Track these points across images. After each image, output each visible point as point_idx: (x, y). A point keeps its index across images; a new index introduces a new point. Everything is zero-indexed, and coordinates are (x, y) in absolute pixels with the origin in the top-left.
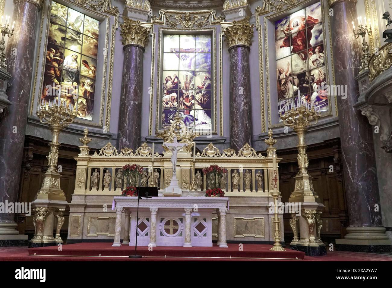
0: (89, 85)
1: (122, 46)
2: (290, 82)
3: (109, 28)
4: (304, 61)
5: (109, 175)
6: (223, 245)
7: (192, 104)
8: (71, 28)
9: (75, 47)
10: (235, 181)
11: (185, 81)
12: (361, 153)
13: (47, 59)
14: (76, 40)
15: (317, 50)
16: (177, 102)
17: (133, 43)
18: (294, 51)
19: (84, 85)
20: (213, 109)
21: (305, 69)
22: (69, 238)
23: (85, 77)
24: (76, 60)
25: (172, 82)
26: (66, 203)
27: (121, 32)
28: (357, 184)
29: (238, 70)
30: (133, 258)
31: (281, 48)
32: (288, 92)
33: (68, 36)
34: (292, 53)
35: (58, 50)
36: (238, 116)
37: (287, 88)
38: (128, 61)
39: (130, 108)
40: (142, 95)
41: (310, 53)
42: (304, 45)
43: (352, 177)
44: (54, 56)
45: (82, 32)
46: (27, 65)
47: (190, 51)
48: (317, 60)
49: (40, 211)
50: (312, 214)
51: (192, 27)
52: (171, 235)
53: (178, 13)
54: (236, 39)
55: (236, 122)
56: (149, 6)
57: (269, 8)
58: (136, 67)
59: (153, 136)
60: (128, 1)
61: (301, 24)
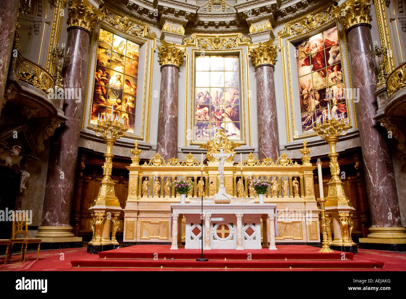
0: (130, 101)
1: (160, 66)
2: (311, 97)
3: (148, 51)
4: (324, 78)
5: (158, 183)
6: (273, 248)
7: (223, 117)
8: (116, 52)
9: (119, 68)
11: (216, 96)
12: (380, 160)
13: (96, 79)
14: (120, 62)
15: (335, 68)
16: (209, 115)
17: (169, 63)
18: (314, 69)
19: (126, 101)
20: (242, 122)
21: (325, 85)
22: (124, 240)
23: (127, 94)
24: (119, 79)
25: (204, 98)
26: (120, 208)
27: (159, 54)
28: (378, 188)
29: (264, 87)
30: (200, 261)
31: (302, 66)
32: (310, 106)
33: (113, 58)
34: (313, 71)
35: (105, 71)
36: (266, 128)
37: (309, 102)
38: (165, 79)
39: (168, 122)
40: (178, 110)
41: (329, 71)
42: (323, 64)
43: (374, 182)
44: (101, 76)
45: (125, 55)
46: (80, 85)
47: (219, 69)
48: (335, 77)
49: (99, 216)
50: (345, 217)
51: (221, 49)
52: (223, 239)
53: (208, 36)
54: (262, 59)
55: (264, 133)
56: (183, 31)
57: (290, 32)
58: (172, 85)
59: (189, 147)
60: (165, 27)
61: (320, 45)
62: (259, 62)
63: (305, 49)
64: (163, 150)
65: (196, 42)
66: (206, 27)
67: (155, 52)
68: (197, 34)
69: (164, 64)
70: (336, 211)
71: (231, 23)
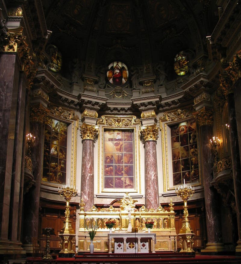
0: (63, 164)
1: (81, 139)
2: (179, 163)
6: (154, 252)
7: (123, 174)
8: (54, 131)
10: (155, 224)
11: (118, 159)
12: (213, 207)
15: (194, 146)
16: (113, 172)
17: (88, 138)
19: (61, 164)
20: (135, 177)
24: (56, 149)
25: (110, 160)
27: (81, 131)
28: (211, 222)
29: (150, 155)
31: (175, 142)
33: (53, 135)
34: (181, 146)
37: (178, 166)
38: (86, 149)
39: (88, 178)
41: (190, 148)
42: (187, 142)
43: (209, 219)
44: (46, 148)
45: (59, 132)
48: (194, 152)
49: (66, 239)
50: (189, 238)
51: (122, 126)
52: (131, 249)
53: (113, 117)
54: (149, 136)
55: (149, 186)
56: (97, 115)
57: (167, 118)
58: (90, 153)
59: (101, 194)
60: (86, 113)
62: (147, 138)
63: (177, 130)
64: (85, 197)
65: (104, 122)
66: (112, 111)
67: (78, 129)
68: (105, 116)
69: (84, 138)
70: (185, 235)
71: (129, 109)
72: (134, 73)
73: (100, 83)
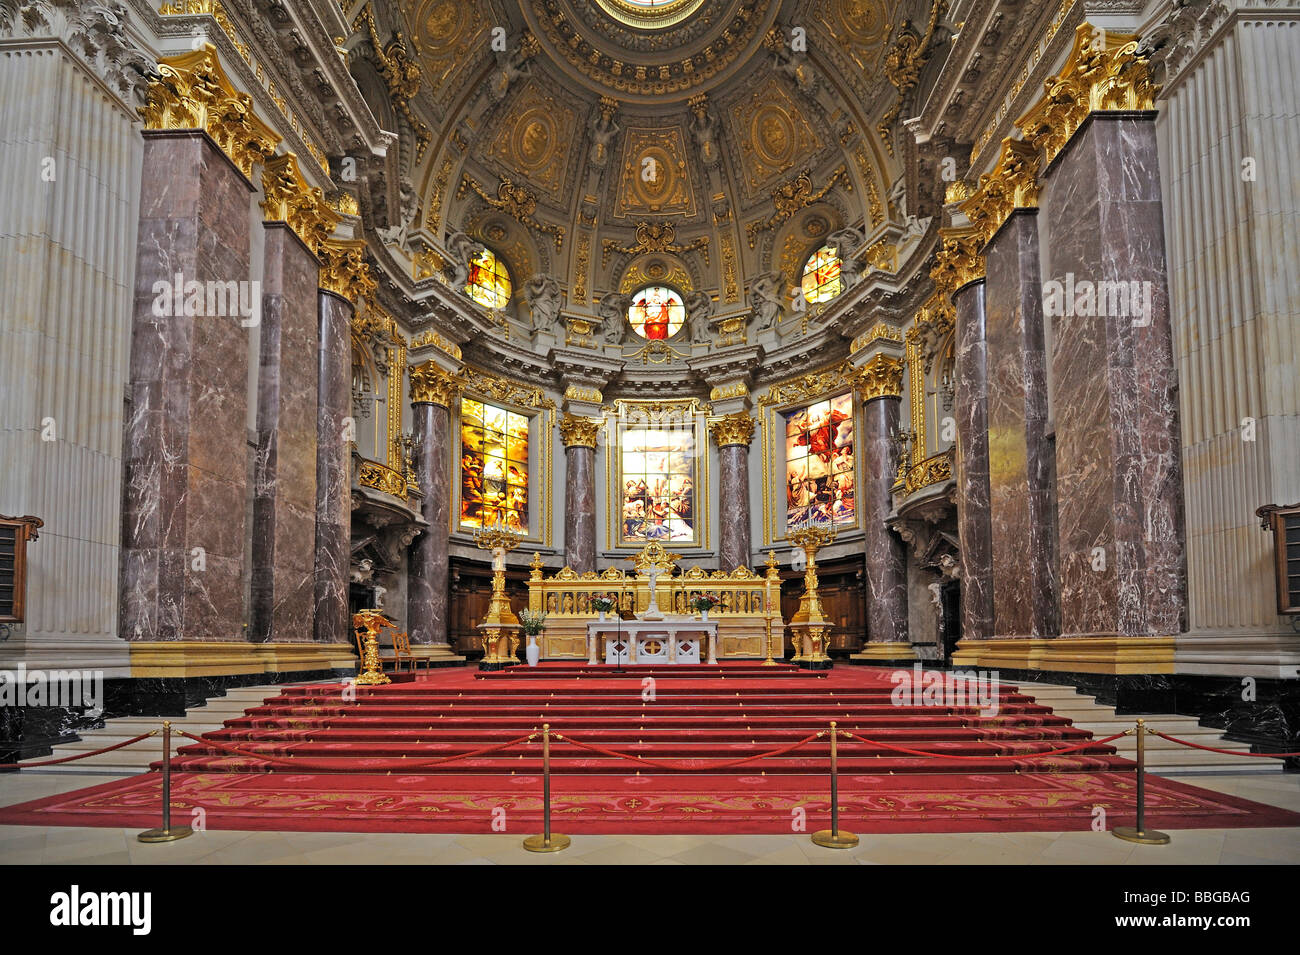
0: (519, 495)
2: (804, 488)
4: (826, 464)
5: (569, 599)
8: (491, 429)
13: (463, 470)
14: (498, 443)
15: (844, 451)
17: (579, 443)
18: (812, 451)
23: (514, 486)
24: (500, 466)
31: (794, 447)
32: (802, 499)
33: (488, 438)
34: (810, 454)
37: (801, 495)
41: (835, 455)
42: (827, 445)
44: (471, 464)
45: (505, 432)
48: (843, 463)
49: (492, 634)
50: (819, 632)
53: (642, 403)
54: (729, 436)
56: (600, 397)
57: (777, 397)
60: (569, 392)
61: (824, 419)
62: (725, 441)
63: (801, 422)
65: (622, 412)
66: (638, 389)
67: (554, 427)
68: (623, 400)
69: (570, 446)
70: (807, 626)
71: (681, 384)
72: (696, 304)
73: (608, 332)
